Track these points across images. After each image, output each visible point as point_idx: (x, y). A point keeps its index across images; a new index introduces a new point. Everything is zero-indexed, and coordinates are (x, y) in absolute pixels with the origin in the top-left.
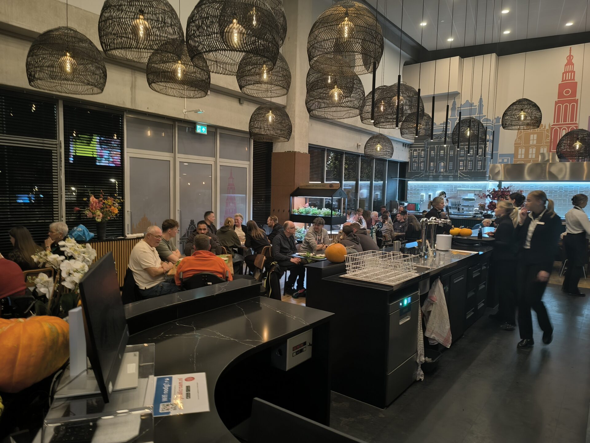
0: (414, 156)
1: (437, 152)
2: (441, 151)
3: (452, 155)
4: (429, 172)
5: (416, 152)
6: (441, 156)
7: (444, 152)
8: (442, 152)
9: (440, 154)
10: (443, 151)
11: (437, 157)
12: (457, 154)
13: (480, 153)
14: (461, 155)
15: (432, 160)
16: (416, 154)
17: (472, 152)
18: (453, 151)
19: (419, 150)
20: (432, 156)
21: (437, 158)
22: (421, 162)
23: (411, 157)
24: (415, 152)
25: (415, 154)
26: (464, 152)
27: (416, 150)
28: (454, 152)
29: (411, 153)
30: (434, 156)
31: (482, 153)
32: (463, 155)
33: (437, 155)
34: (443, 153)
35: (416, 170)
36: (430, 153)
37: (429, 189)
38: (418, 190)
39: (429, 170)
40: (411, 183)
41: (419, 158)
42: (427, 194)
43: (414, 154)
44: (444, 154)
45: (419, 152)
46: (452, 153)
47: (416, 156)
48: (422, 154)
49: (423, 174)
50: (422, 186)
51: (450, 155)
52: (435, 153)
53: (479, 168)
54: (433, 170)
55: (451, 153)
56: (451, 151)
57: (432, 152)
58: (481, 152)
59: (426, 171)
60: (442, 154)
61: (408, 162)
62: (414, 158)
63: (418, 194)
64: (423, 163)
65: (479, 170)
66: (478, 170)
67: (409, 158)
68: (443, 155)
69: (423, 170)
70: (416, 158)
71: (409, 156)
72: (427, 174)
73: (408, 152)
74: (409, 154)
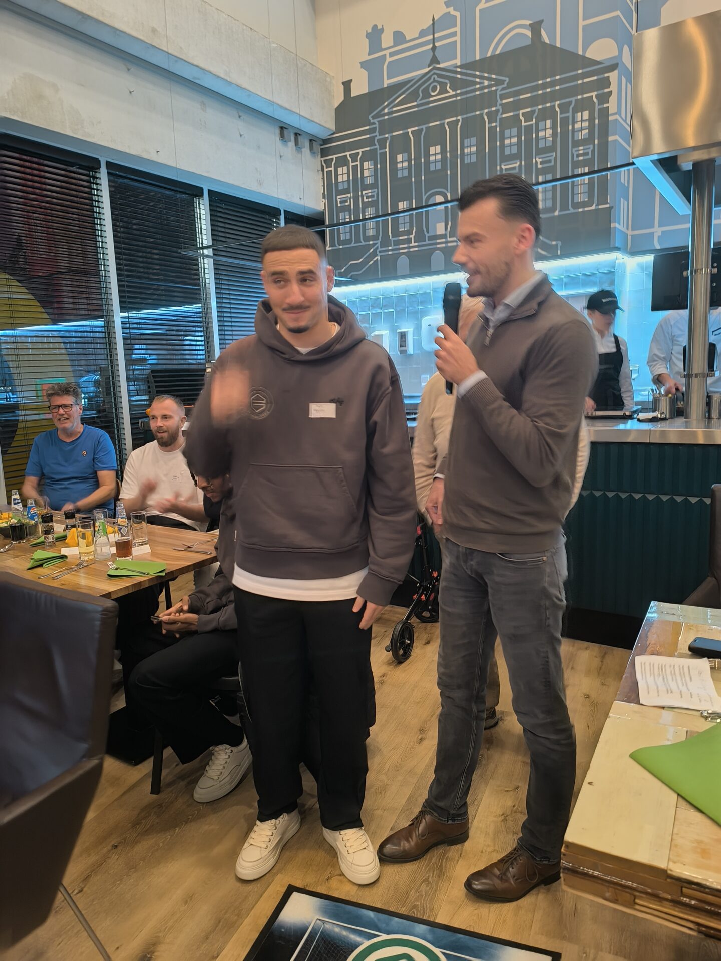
0: (340, 187)
1: (418, 158)
2: (432, 150)
3: (474, 159)
4: (397, 243)
5: (345, 168)
6: (432, 168)
7: (443, 151)
8: (435, 150)
9: (427, 162)
10: (438, 148)
11: (418, 175)
12: (493, 148)
13: (582, 129)
14: (507, 152)
15: (401, 189)
16: (346, 178)
17: (549, 132)
18: (473, 140)
19: (354, 157)
20: (400, 175)
21: (418, 182)
22: (366, 205)
23: (331, 190)
24: (340, 170)
25: (343, 174)
26: (519, 136)
27: (343, 162)
28: (480, 144)
29: (329, 173)
30: (406, 173)
31: (591, 128)
32: (515, 150)
33: (418, 165)
34: (439, 157)
35: (349, 242)
36: (394, 162)
37: (400, 313)
39: (396, 233)
41: (356, 191)
42: (393, 329)
43: (340, 179)
44: (444, 159)
45: (355, 167)
46: (474, 149)
47: (346, 186)
48: (366, 173)
49: (374, 254)
50: (375, 303)
51: (467, 160)
52: (409, 161)
53: (579, 198)
54: (409, 232)
55: (466, 150)
56: (467, 142)
57: (400, 157)
58: (586, 124)
59: (385, 242)
60: (435, 161)
61: (323, 213)
62: (339, 193)
64: (371, 210)
65: (584, 204)
66: (576, 205)
67: (324, 197)
68: (439, 166)
69: (375, 238)
70: (347, 191)
71: (324, 186)
72: (390, 253)
73: (318, 171)
74: (324, 178)
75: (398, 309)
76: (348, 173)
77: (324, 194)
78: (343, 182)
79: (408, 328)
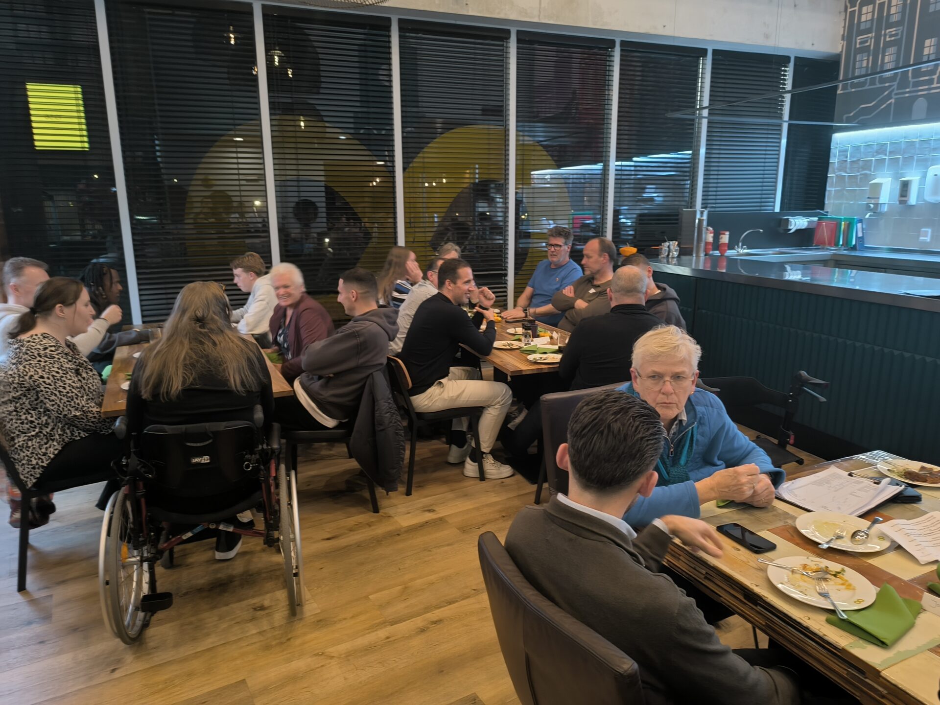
0: (863, 27)
4: (917, 84)
16: (869, 17)
20: (931, 8)
22: (888, 45)
23: (852, 30)
24: (864, 9)
25: (867, 13)
29: (852, 13)
35: (865, 83)
37: (908, 160)
38: (867, 165)
40: (843, 140)
41: (879, 30)
42: (896, 177)
43: (863, 18)
47: (868, 26)
48: (893, 10)
49: (889, 97)
50: (881, 148)
59: (903, 83)
61: (839, 56)
62: (860, 33)
63: (867, 178)
64: (892, 50)
67: (843, 39)
69: (891, 79)
70: (868, 31)
71: (844, 27)
72: (907, 95)
73: (840, 12)
74: (845, 20)
75: (906, 156)
76: (873, 12)
77: (843, 35)
78: (866, 21)
79: (913, 177)
